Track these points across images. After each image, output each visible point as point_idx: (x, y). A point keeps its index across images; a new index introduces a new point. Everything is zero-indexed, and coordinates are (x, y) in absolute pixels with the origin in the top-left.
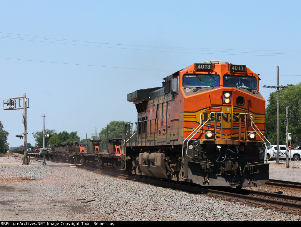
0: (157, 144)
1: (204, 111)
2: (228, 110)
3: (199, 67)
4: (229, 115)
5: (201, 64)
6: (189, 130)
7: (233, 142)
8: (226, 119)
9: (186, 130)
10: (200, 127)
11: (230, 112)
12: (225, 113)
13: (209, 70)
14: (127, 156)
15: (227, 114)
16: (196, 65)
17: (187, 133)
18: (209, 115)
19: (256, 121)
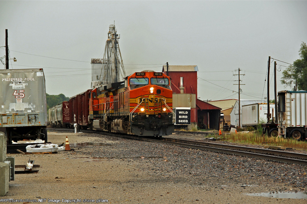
0: (121, 115)
1: (140, 97)
2: (152, 96)
3: (138, 74)
4: (153, 99)
5: (139, 73)
6: (133, 107)
7: (155, 113)
8: (151, 101)
9: (131, 107)
10: (138, 106)
11: (153, 98)
12: (151, 98)
13: (143, 76)
14: (108, 121)
15: (152, 99)
16: (136, 73)
17: (131, 109)
18: (143, 99)
19: (168, 102)
